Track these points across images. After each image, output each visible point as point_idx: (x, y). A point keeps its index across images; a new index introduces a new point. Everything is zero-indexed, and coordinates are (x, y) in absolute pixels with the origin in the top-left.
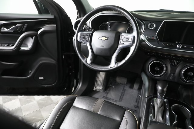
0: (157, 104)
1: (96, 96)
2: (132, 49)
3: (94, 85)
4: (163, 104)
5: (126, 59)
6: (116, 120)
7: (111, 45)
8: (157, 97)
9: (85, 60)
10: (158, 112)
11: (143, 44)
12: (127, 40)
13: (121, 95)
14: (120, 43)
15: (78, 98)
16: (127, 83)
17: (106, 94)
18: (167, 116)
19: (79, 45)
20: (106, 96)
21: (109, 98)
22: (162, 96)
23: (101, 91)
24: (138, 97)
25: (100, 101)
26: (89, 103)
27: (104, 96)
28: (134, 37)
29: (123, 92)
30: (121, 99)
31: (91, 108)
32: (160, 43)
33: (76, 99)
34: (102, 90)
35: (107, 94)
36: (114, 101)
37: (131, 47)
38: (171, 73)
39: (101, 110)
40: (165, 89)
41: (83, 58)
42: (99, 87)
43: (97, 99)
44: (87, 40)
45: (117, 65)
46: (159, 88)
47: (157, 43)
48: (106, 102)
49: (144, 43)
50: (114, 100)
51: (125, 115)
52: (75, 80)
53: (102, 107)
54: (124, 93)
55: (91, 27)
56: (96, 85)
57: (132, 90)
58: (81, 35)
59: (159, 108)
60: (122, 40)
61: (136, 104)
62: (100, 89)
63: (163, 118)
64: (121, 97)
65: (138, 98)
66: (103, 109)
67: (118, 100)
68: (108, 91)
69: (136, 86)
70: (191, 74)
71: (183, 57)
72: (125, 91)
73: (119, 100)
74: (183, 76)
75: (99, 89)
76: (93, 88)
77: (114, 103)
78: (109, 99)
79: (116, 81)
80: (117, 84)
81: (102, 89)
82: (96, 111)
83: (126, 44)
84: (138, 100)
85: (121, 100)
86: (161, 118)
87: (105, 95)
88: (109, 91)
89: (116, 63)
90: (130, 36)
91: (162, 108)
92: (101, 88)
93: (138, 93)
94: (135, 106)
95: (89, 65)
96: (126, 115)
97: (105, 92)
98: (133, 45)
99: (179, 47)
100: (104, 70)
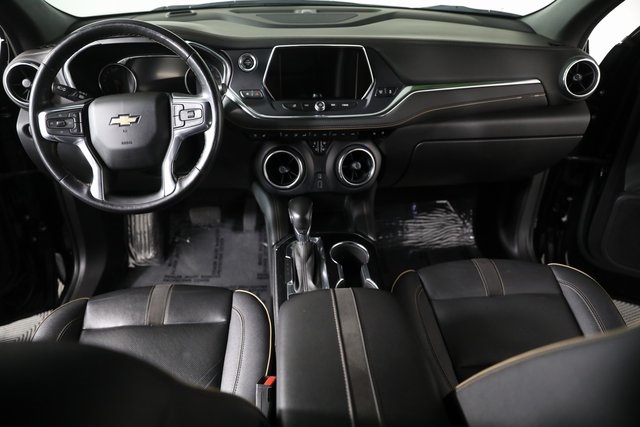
0: (299, 255)
1: (143, 281)
2: (210, 136)
3: (127, 253)
4: (312, 251)
5: (201, 164)
6: (216, 324)
7: (151, 135)
8: (295, 238)
9: (85, 191)
10: (303, 270)
11: (236, 114)
12: (192, 114)
13: (216, 257)
14: (173, 126)
15: (93, 304)
16: (222, 221)
17: (171, 268)
18: (325, 274)
19: (53, 151)
20: (173, 273)
21: (183, 277)
22: (305, 234)
23: (156, 264)
24: (260, 250)
25: (161, 291)
26: (130, 306)
27: (166, 276)
28: (208, 105)
29: (218, 247)
30: (217, 269)
31: (141, 318)
32: (276, 104)
33: (88, 307)
34: (157, 260)
35: (175, 267)
36: (198, 281)
37: (206, 133)
38: (316, 174)
39: (170, 313)
40: (308, 216)
41: (79, 188)
42: (144, 255)
43: (149, 289)
44: (75, 131)
45: (180, 185)
46: (295, 216)
47: (268, 106)
48: (177, 288)
49: (237, 111)
50: (200, 278)
51: (234, 305)
52: (57, 255)
53: (171, 304)
54: (222, 249)
55: (72, 86)
56: (133, 250)
57: (240, 236)
58: (49, 121)
59: (304, 262)
60: (177, 118)
61: (260, 270)
62: (149, 257)
63: (314, 282)
64: (215, 263)
65: (262, 252)
66: (175, 308)
67: (209, 274)
68: (175, 259)
69: (249, 223)
70: (357, 166)
71: (333, 131)
72: (222, 244)
73: (214, 272)
74: (342, 176)
75: (147, 260)
76: (128, 263)
77: (202, 284)
78: (184, 281)
79: (189, 222)
80: (195, 232)
81: (156, 255)
82: (156, 321)
83: (191, 125)
84: (264, 257)
85: (219, 272)
86: (311, 283)
87: (169, 272)
88: (177, 256)
89: (175, 182)
90: (195, 104)
91: (310, 260)
92: (151, 255)
93: (260, 240)
94: (258, 275)
95: (102, 202)
96: (237, 303)
97: (168, 262)
98: (210, 126)
99: (321, 108)
100: (148, 206)
